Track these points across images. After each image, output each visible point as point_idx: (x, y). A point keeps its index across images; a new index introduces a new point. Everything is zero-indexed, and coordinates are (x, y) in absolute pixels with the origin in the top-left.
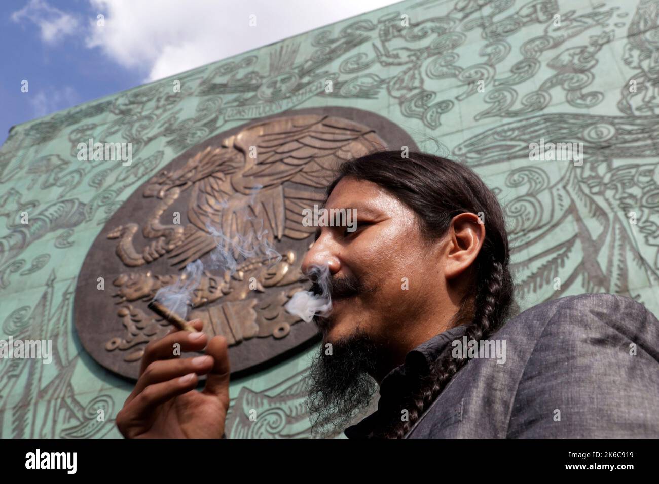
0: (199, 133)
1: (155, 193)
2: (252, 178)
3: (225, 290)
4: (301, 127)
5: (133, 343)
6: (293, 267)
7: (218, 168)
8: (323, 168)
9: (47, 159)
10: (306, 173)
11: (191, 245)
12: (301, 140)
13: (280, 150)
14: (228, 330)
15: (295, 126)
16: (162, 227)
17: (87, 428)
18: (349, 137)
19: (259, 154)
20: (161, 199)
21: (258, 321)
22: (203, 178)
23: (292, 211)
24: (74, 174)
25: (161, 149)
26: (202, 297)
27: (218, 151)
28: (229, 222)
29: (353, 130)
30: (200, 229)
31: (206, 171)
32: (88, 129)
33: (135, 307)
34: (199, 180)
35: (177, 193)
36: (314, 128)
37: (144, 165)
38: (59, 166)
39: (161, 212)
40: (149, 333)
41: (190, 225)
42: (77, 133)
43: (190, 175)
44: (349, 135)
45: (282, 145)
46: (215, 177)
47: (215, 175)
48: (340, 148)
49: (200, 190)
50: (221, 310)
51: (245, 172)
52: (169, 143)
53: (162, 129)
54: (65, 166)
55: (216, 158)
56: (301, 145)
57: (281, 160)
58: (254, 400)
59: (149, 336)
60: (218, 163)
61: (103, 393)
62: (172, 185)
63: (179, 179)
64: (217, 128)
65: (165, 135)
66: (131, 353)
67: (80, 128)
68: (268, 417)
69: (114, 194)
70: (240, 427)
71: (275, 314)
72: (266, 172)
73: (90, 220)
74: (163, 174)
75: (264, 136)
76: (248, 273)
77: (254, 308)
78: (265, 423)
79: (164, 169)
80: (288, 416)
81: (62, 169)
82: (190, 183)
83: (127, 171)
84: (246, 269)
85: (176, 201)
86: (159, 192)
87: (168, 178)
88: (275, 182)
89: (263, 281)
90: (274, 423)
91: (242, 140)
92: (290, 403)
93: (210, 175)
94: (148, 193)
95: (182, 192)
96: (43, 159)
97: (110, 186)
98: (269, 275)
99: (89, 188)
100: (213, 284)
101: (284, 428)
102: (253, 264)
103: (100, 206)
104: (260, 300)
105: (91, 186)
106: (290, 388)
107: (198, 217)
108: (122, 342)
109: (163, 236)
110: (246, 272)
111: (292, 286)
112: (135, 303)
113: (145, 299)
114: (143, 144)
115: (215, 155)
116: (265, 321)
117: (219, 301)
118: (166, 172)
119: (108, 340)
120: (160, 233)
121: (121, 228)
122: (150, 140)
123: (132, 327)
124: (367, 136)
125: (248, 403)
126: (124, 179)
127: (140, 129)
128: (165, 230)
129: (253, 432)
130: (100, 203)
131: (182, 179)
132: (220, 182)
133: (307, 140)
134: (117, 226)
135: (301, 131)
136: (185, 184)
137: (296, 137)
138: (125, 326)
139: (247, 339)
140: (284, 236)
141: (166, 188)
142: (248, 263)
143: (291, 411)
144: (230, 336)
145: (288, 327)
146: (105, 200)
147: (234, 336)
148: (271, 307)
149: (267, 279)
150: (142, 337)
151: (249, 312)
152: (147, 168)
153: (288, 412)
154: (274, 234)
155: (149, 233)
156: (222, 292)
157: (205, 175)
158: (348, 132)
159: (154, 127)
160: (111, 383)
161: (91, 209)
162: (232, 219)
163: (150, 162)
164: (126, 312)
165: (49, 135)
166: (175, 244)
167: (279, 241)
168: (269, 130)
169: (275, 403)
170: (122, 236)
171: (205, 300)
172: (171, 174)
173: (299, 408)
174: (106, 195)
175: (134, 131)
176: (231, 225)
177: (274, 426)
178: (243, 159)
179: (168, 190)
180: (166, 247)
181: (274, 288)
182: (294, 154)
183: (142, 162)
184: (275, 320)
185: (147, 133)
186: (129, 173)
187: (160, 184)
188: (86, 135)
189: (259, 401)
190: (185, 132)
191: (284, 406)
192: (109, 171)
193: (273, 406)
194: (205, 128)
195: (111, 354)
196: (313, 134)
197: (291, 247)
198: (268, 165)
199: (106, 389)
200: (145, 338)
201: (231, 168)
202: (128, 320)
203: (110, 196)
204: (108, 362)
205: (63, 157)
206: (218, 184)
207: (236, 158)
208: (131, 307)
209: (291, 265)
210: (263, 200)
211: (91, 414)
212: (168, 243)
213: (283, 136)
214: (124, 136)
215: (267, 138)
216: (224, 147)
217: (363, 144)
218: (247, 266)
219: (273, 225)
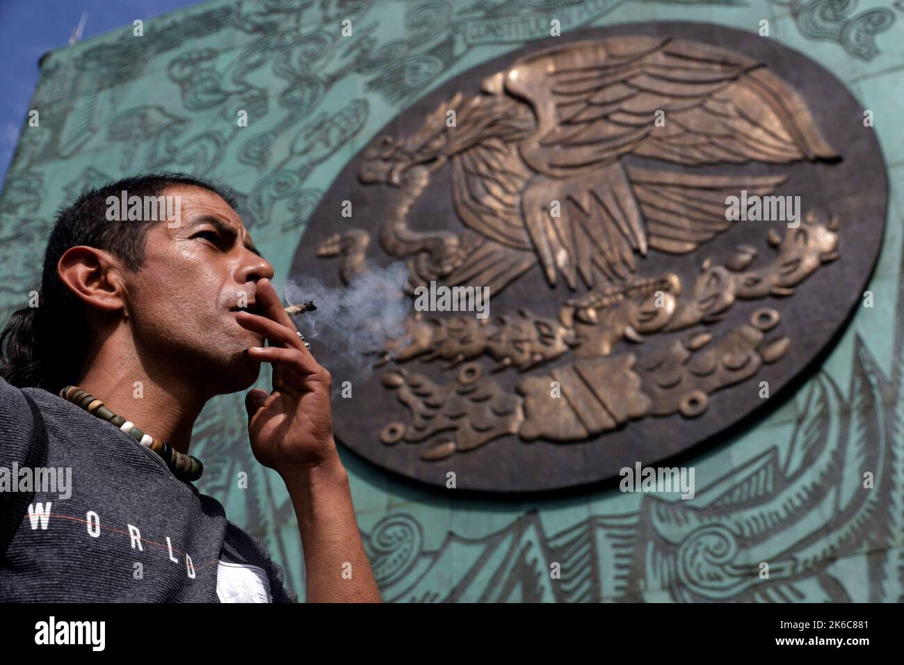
0: (425, 68)
1: (382, 177)
2: (558, 148)
3: (572, 341)
4: (624, 57)
5: (429, 431)
6: (683, 300)
7: (488, 132)
8: (688, 131)
9: (140, 113)
10: (659, 139)
11: (481, 266)
12: (633, 82)
13: (598, 98)
14: (597, 405)
15: (611, 56)
16: (418, 236)
17: (385, 566)
18: (720, 76)
19: (559, 106)
20: (396, 186)
21: (644, 389)
22: (465, 150)
23: (652, 206)
24: (204, 142)
25: (360, 95)
26: (533, 353)
27: (477, 101)
28: (540, 225)
29: (725, 63)
30: (489, 238)
31: (468, 137)
32: (201, 59)
33: (412, 371)
34: (460, 153)
35: (423, 177)
36: (649, 59)
37: (336, 125)
38: (168, 127)
39: (404, 210)
40: (454, 413)
41: (468, 232)
42: (183, 67)
43: (437, 144)
44: (717, 71)
45: (598, 89)
46: (488, 148)
47: (486, 142)
48: (710, 95)
49: (466, 170)
50: (573, 372)
51: (544, 138)
52: (372, 85)
53: (350, 59)
54: (180, 127)
55: (477, 114)
56: (633, 91)
57: (606, 117)
58: (671, 513)
59: (453, 418)
60: (486, 122)
61: (394, 511)
62: (409, 163)
63: (419, 151)
64: (458, 58)
65: (359, 71)
66: (432, 447)
67: (185, 57)
68: (704, 540)
69: (297, 179)
70: (659, 557)
71: (674, 378)
72: (584, 137)
73: (266, 223)
74: (385, 143)
75: (556, 73)
76: (604, 312)
77: (634, 368)
78: (701, 548)
79: (381, 133)
80: (737, 537)
81: (177, 134)
82: (443, 159)
83: (308, 136)
84: (598, 304)
85: (426, 190)
86: (390, 173)
87: (398, 149)
88: (606, 155)
89: (637, 324)
90: (716, 548)
91: (519, 80)
92: (735, 516)
93: (476, 143)
94: (368, 176)
95: (433, 175)
96: (130, 114)
97: (284, 163)
98: (644, 313)
99: (243, 167)
100: (545, 330)
101: (736, 555)
102: (608, 296)
103: (274, 199)
104: (639, 355)
105: (245, 163)
106: (729, 493)
107: (480, 218)
108: (406, 431)
109: (424, 250)
110: (598, 310)
111: (689, 332)
112: (410, 365)
113: (427, 357)
114: (322, 88)
115: (476, 109)
116: (660, 391)
117: (564, 358)
118: (389, 139)
119: (381, 427)
120: (417, 247)
121: (337, 237)
122: (333, 79)
123: (418, 405)
124: (755, 74)
125: (662, 519)
126: (306, 151)
127: (304, 59)
128: (425, 240)
129: (684, 563)
130: (274, 194)
131: (426, 151)
132: (501, 157)
133: (643, 81)
134: (329, 234)
135: (627, 66)
136: (433, 160)
137: (621, 77)
138: (405, 404)
139: (636, 419)
140: (650, 248)
141: (400, 166)
142: (599, 295)
143: (741, 529)
144: (604, 415)
145: (702, 397)
146: (282, 188)
147: (611, 415)
148: (665, 366)
149: (642, 321)
150: (442, 421)
151: (626, 378)
152: (343, 131)
153: (737, 531)
154: (631, 245)
155: (395, 246)
156: (565, 342)
157: (467, 145)
158: (717, 67)
159: (331, 57)
160: (402, 496)
161: (260, 203)
162: (544, 221)
163: (348, 120)
164: (399, 380)
165: (123, 69)
166: (452, 264)
167: (643, 257)
168: (566, 63)
169: (709, 518)
170: (345, 252)
171: (538, 358)
172: (400, 142)
173: (753, 524)
174: (282, 180)
175: (295, 62)
176: (546, 231)
177: (718, 552)
178: (530, 115)
179: (404, 171)
180: (438, 270)
181: (660, 337)
182: (626, 106)
183: (331, 120)
184: (678, 388)
185: (323, 67)
186: (312, 138)
187: (386, 160)
188: (202, 71)
189: (679, 514)
190: (396, 65)
191: (724, 521)
192: (271, 137)
193: (706, 521)
194: (434, 58)
195: (393, 449)
196: (652, 71)
197: (669, 267)
198: (582, 126)
199: (397, 506)
200: (446, 422)
201: (510, 131)
202: (406, 393)
203: (289, 181)
204: (391, 462)
205: (169, 110)
206: (497, 159)
207: (517, 113)
208: (405, 371)
209: (677, 296)
210: (591, 186)
211: (385, 545)
212: (438, 262)
213: (595, 74)
214: (279, 71)
215: (563, 77)
216: (486, 93)
217: (752, 88)
218: (599, 300)
219: (626, 230)
